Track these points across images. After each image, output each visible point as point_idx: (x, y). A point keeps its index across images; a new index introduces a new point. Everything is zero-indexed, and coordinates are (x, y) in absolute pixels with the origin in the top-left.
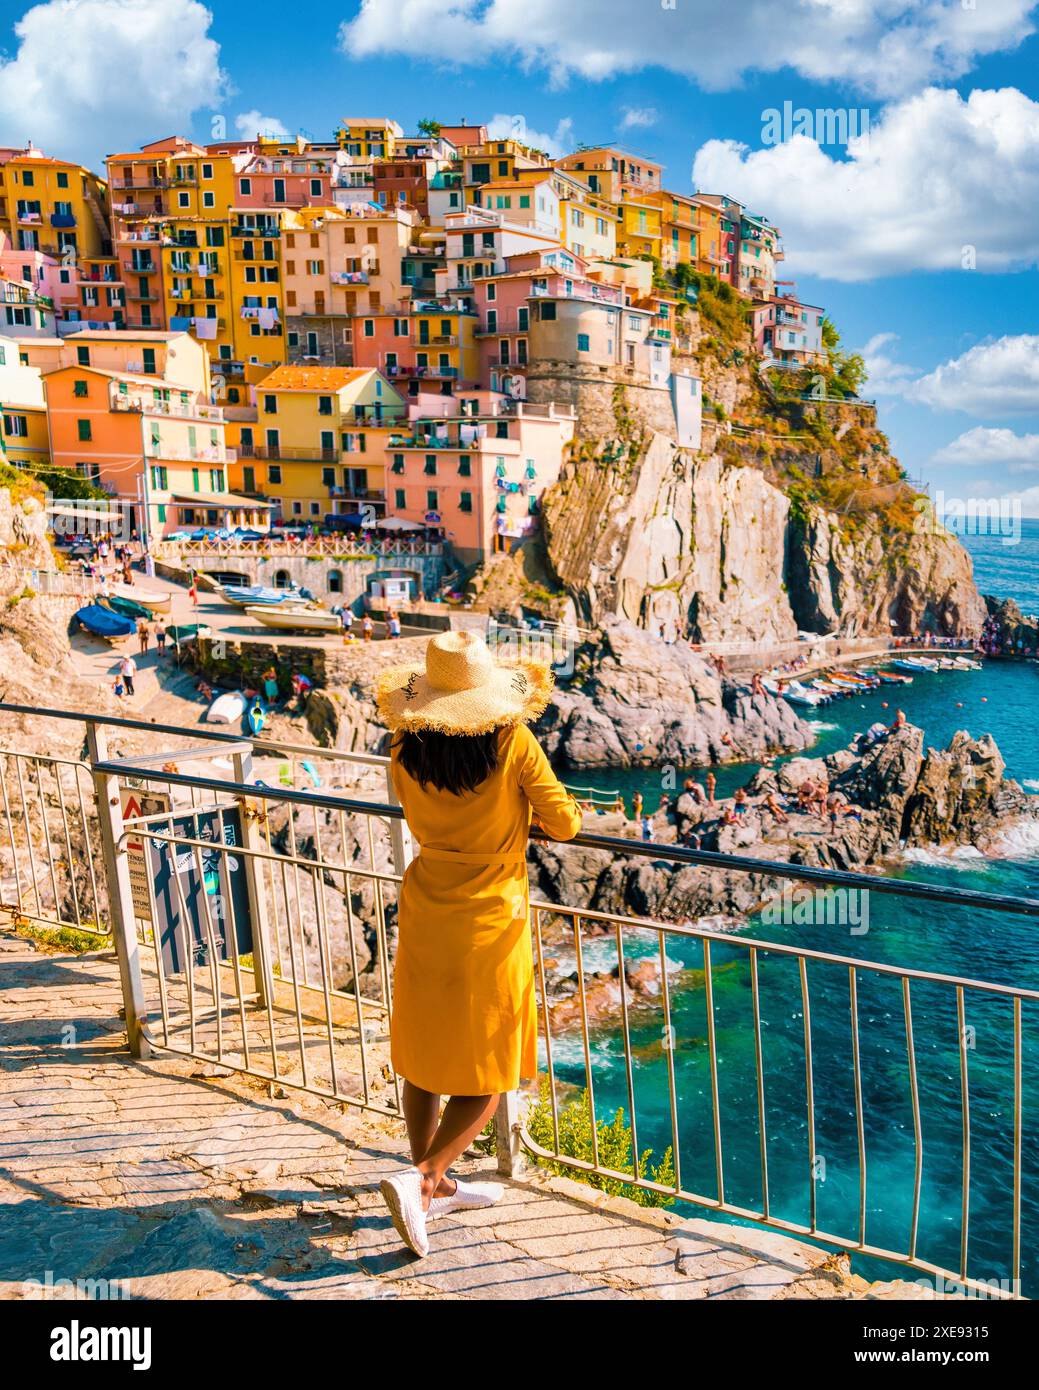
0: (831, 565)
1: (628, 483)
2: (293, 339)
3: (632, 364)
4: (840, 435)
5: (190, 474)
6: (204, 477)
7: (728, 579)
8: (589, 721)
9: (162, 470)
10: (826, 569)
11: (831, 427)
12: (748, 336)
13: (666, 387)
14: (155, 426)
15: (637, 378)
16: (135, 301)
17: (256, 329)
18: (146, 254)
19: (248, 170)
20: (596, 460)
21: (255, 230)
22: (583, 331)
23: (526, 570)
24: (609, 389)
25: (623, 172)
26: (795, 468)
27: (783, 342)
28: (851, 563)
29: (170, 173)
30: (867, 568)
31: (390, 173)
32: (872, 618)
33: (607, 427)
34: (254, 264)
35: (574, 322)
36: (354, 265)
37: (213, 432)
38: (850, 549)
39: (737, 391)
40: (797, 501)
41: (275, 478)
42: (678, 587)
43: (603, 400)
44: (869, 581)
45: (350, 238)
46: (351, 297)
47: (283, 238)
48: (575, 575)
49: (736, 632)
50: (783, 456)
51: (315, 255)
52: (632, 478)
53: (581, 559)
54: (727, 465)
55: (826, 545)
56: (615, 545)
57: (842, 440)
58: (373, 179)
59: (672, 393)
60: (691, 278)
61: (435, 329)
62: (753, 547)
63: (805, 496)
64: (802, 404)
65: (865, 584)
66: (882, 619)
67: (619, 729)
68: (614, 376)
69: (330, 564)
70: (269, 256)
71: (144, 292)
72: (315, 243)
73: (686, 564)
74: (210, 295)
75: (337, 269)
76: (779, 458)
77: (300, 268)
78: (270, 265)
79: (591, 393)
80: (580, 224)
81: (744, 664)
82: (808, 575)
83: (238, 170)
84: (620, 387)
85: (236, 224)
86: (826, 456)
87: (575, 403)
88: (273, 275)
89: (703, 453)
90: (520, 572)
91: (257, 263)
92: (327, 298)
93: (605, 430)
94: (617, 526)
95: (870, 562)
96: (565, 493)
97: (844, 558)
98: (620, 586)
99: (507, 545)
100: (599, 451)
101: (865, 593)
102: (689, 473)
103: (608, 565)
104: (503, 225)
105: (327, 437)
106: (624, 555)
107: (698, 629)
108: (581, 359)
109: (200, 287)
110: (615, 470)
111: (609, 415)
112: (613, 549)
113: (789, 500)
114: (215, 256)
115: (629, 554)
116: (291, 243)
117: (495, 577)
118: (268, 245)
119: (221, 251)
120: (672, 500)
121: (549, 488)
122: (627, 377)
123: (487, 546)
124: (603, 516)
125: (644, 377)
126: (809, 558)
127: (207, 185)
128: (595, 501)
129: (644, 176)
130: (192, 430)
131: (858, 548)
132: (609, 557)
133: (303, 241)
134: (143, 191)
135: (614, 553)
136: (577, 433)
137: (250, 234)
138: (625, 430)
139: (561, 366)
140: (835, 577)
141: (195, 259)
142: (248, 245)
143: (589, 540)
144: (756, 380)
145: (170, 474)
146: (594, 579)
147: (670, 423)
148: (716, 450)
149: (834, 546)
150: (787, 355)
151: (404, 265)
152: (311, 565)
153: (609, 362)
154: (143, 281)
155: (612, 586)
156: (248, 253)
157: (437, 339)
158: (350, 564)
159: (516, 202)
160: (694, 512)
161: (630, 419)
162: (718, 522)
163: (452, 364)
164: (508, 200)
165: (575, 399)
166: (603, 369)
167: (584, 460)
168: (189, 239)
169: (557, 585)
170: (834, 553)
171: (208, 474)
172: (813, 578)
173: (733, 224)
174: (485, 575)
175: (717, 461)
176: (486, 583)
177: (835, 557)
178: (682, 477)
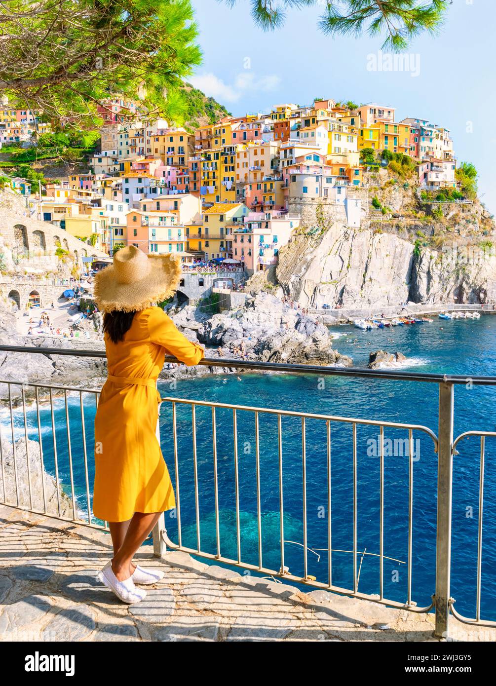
0: (428, 273)
1: (317, 243)
2: (238, 191)
3: (327, 196)
4: (448, 217)
5: (168, 245)
6: (174, 247)
7: (367, 279)
8: (233, 329)
9: (156, 245)
10: (426, 275)
11: (446, 213)
12: (416, 177)
13: (343, 204)
14: (154, 230)
15: (328, 201)
16: (192, 182)
17: (227, 190)
18: (196, 164)
19: (237, 129)
20: (305, 234)
21: (229, 153)
22: (305, 185)
23: (268, 277)
24: (315, 206)
25: (375, 113)
26: (421, 232)
27: (432, 177)
28: (439, 272)
29: (213, 133)
30: (446, 274)
31: (279, 126)
32: (445, 296)
33: (313, 221)
34: (227, 165)
35: (302, 182)
36: (256, 163)
37: (179, 231)
38: (439, 266)
39: (403, 201)
40: (417, 246)
41: (207, 245)
42: (336, 283)
43: (312, 211)
44: (446, 280)
45: (256, 154)
46: (255, 175)
47: (236, 155)
48: (284, 278)
49: (361, 301)
50: (413, 227)
51: (245, 160)
52: (318, 241)
53: (288, 273)
54: (374, 233)
55: (427, 265)
56: (305, 266)
57: (450, 219)
58: (274, 129)
59: (346, 206)
60: (388, 155)
61: (268, 187)
62: (386, 266)
63: (421, 244)
64: (431, 204)
65: (443, 280)
66: (450, 296)
67: (245, 332)
68: (318, 201)
69: (200, 276)
70: (232, 162)
71: (195, 178)
72: (245, 156)
73: (343, 274)
74: (214, 177)
75: (252, 164)
76: (411, 228)
77: (241, 165)
78: (232, 165)
79: (307, 209)
80: (339, 139)
81: (358, 314)
82: (417, 277)
83: (233, 130)
84: (320, 206)
85: (223, 151)
86: (437, 227)
87: (301, 213)
88: (233, 169)
89: (362, 228)
90: (266, 278)
91: (229, 164)
92: (248, 176)
93: (312, 222)
94: (307, 259)
95: (448, 271)
96: (289, 247)
97: (434, 270)
98: (303, 283)
99: (264, 268)
100: (308, 230)
101: (443, 285)
102: (351, 237)
103: (299, 275)
104: (295, 146)
105: (222, 229)
106: (307, 270)
107: (342, 299)
108: (304, 196)
109: (211, 175)
110: (312, 238)
111: (315, 217)
112: (303, 268)
113: (414, 246)
114: (216, 163)
115: (309, 270)
116: (238, 157)
117: (256, 280)
118: (232, 158)
119: (218, 161)
120: (340, 248)
121: (283, 246)
122: (324, 201)
123: (255, 269)
124: (302, 255)
125: (332, 201)
126: (417, 270)
127: (223, 136)
128: (300, 250)
129: (386, 114)
130: (170, 231)
131: (443, 266)
132: (300, 271)
133: (242, 155)
134: (205, 140)
135: (303, 270)
136: (301, 224)
137: (228, 154)
138: (321, 222)
139: (297, 199)
140: (429, 277)
141: (210, 165)
142: (226, 158)
143: (293, 265)
144: (415, 196)
145: (159, 246)
146: (292, 280)
147: (344, 217)
148: (370, 227)
149: (431, 265)
150: (432, 183)
151: (272, 162)
152: (193, 276)
153: (316, 196)
154: (195, 174)
155: (299, 282)
156: (226, 162)
157: (269, 190)
158: (207, 276)
159: (310, 135)
160: (351, 253)
161: (324, 218)
162: (366, 257)
163: (273, 199)
164: (308, 134)
165: (301, 212)
166: (313, 199)
167: (300, 234)
168: (208, 158)
169: (276, 283)
170: (431, 268)
171: (176, 245)
172: (418, 279)
173: (418, 130)
174: (252, 279)
175: (370, 231)
176: (252, 282)
177: (430, 270)
178: (347, 239)
